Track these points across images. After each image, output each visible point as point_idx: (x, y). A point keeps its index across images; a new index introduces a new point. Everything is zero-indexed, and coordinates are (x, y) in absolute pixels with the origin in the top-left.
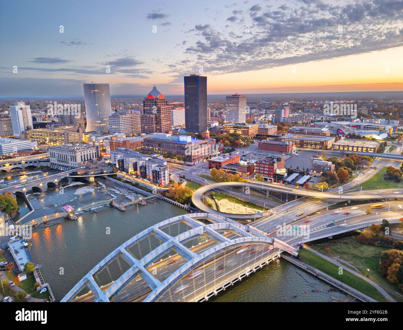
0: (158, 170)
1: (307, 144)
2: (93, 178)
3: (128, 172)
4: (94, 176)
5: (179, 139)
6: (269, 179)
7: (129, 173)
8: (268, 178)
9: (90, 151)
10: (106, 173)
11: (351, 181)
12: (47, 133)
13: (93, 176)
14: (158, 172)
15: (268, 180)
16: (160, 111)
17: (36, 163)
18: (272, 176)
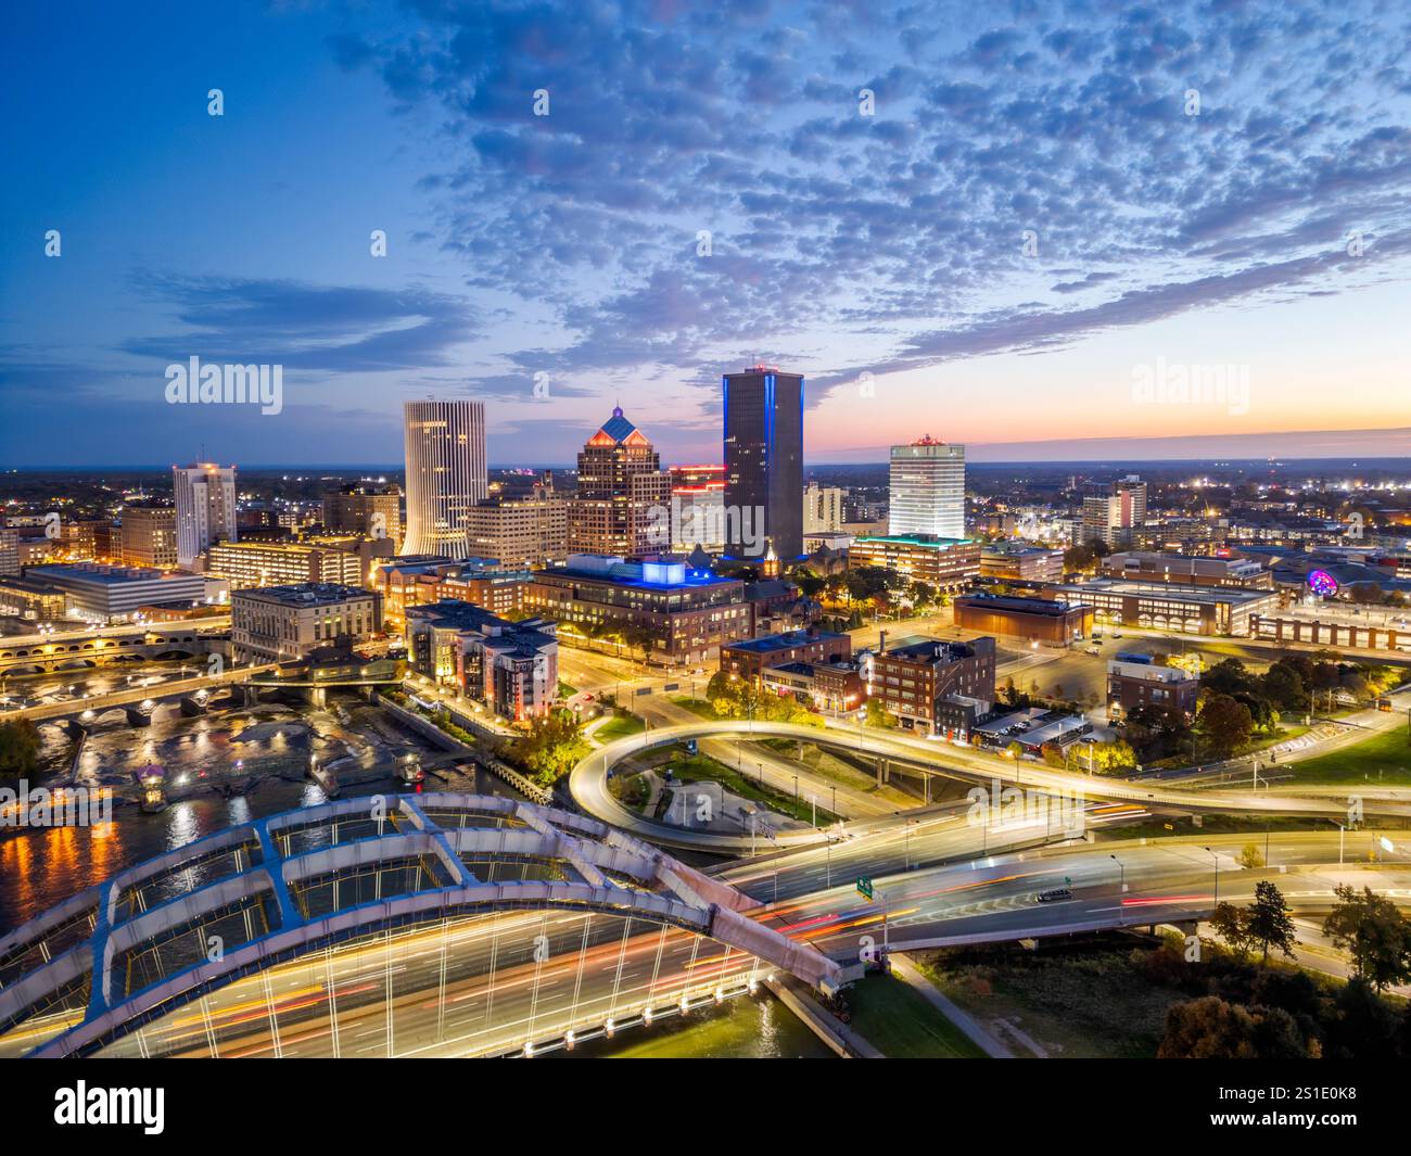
0: (510, 668)
1: (1153, 615)
2: (322, 692)
3: (433, 678)
4: (326, 684)
5: (641, 573)
6: (919, 722)
7: (438, 679)
8: (916, 719)
9: (349, 609)
10: (368, 678)
11: (1265, 749)
12: (263, 555)
13: (321, 685)
14: (511, 673)
15: (916, 727)
16: (628, 490)
17: (188, 644)
18: (928, 712)
